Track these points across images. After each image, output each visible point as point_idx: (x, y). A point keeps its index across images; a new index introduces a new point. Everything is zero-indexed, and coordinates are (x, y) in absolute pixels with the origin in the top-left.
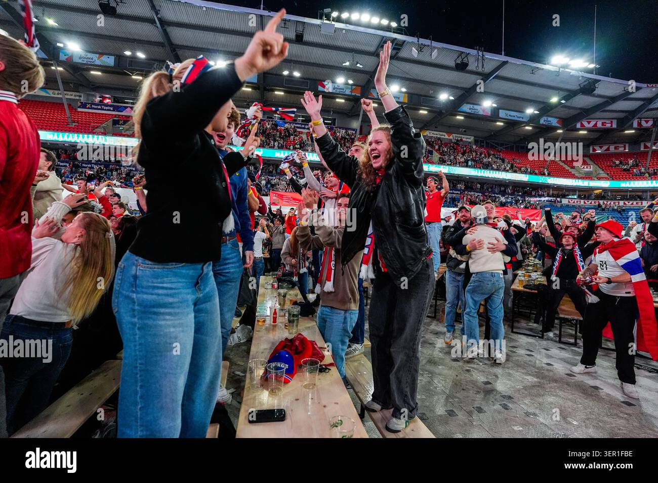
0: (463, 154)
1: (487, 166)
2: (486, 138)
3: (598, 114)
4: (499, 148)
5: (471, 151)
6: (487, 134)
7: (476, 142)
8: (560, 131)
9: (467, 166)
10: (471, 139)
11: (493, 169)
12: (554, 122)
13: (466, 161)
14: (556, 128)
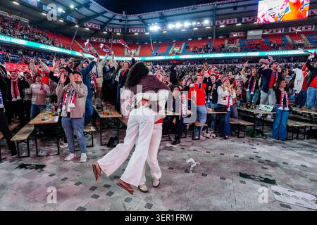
0: (21, 30)
1: (36, 41)
2: (36, 22)
3: (92, 21)
4: (45, 30)
5: (26, 29)
6: (37, 20)
7: (30, 24)
8: (77, 26)
9: (23, 39)
10: (27, 21)
11: (41, 43)
12: (74, 20)
13: (23, 36)
14: (74, 24)
